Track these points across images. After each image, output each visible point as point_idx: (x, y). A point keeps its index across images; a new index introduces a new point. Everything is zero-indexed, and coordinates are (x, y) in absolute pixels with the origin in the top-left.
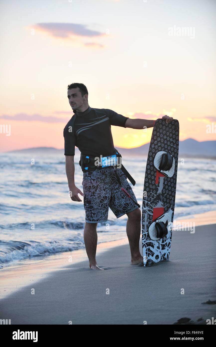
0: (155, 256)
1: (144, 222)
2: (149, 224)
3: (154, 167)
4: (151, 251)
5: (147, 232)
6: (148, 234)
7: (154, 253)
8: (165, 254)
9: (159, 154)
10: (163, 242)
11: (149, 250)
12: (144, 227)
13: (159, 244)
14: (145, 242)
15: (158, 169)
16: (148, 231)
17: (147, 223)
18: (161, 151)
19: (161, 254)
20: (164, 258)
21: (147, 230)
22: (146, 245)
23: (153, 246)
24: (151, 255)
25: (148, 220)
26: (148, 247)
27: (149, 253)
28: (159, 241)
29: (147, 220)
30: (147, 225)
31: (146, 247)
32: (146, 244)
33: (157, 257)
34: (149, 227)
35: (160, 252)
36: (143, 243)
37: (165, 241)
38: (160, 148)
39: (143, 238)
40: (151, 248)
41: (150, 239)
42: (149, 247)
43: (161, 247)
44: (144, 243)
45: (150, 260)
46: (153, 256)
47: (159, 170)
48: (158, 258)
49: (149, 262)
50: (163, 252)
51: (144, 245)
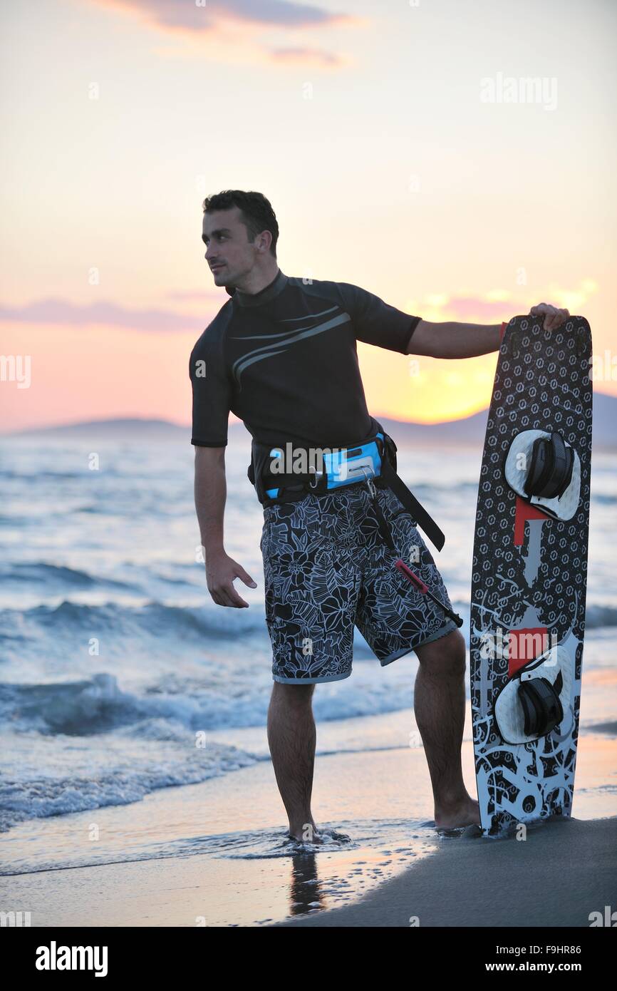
0: (520, 799)
1: (478, 679)
2: (495, 685)
3: (508, 487)
4: (508, 784)
5: (491, 717)
6: (494, 721)
7: (518, 791)
8: (556, 793)
9: (525, 440)
10: (548, 749)
11: (499, 778)
12: (479, 698)
13: (534, 756)
14: (482, 751)
15: (521, 493)
16: (492, 712)
17: (490, 684)
18: (530, 428)
19: (543, 794)
20: (553, 805)
21: (489, 709)
22: (488, 762)
23: (512, 766)
24: (505, 796)
25: (493, 672)
26: (494, 770)
27: (501, 789)
28: (533, 748)
29: (489, 672)
30: (489, 692)
31: (487, 769)
32: (489, 757)
33: (529, 803)
34: (495, 699)
35: (539, 786)
36: (476, 757)
37: (556, 745)
38: (525, 420)
39: (478, 738)
40: (507, 773)
41: (503, 741)
42: (498, 768)
43: (540, 768)
44: (482, 756)
45: (505, 815)
46: (513, 799)
47: (526, 496)
48: (534, 806)
49: (502, 822)
50: (551, 784)
51: (482, 761)
